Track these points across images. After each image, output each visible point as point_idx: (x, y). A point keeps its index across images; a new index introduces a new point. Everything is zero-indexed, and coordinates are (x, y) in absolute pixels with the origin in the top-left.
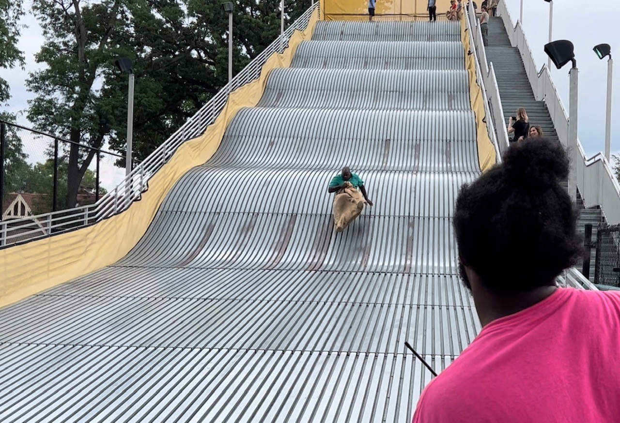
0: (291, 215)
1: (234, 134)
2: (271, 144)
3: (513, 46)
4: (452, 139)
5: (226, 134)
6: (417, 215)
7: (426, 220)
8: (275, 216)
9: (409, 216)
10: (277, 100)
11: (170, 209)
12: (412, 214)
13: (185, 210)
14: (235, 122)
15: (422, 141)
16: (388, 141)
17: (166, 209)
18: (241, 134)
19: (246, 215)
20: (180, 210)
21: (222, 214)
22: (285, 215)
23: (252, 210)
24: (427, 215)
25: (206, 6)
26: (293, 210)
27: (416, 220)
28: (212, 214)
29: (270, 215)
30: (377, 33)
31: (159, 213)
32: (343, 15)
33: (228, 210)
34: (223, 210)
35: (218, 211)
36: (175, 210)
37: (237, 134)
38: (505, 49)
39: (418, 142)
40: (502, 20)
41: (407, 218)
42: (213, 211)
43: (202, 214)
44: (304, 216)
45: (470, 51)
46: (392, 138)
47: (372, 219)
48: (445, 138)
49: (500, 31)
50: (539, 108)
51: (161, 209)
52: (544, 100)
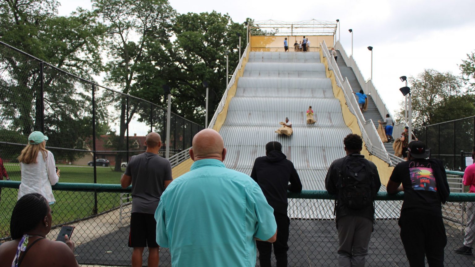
6: (326, 146)
7: (330, 148)
9: (322, 147)
15: (318, 113)
19: (252, 146)
21: (242, 146)
24: (330, 146)
27: (326, 148)
28: (238, 146)
33: (244, 145)
35: (240, 145)
43: (234, 146)
52: (370, 94)
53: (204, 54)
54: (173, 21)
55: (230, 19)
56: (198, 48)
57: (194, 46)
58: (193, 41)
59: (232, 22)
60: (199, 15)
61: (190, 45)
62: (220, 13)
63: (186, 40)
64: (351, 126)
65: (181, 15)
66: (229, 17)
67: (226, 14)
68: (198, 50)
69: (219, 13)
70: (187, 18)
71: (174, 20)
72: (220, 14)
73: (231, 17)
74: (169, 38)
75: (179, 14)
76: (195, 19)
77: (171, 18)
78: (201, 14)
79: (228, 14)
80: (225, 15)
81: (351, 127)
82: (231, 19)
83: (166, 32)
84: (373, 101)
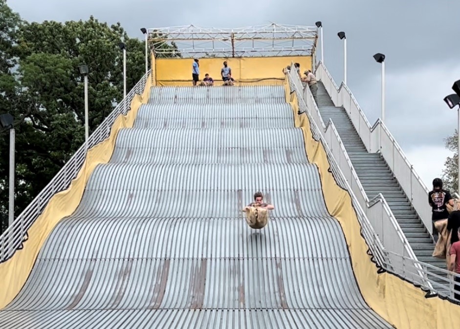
0: (164, 259)
1: (94, 188)
2: (131, 196)
3: (336, 106)
4: (299, 188)
5: (87, 188)
6: (283, 256)
7: (292, 261)
8: (149, 261)
9: (276, 258)
10: (127, 157)
11: (48, 257)
12: (278, 256)
13: (62, 257)
14: (94, 177)
15: (271, 191)
16: (240, 191)
17: (44, 257)
18: (101, 188)
19: (121, 261)
20: (57, 257)
21: (98, 260)
22: (158, 260)
23: (127, 256)
24: (292, 256)
25: (42, 75)
26: (166, 255)
27: (283, 261)
28: (89, 261)
29: (144, 260)
30: (208, 97)
31: (38, 260)
32: (173, 81)
33: (104, 257)
34: (99, 256)
35: (94, 257)
36: (53, 257)
37: (97, 188)
38: (331, 109)
39: (268, 192)
40: (322, 83)
41: (274, 260)
42: (90, 257)
43: (79, 261)
44: (177, 260)
45: (299, 112)
46: (244, 188)
47: (241, 261)
48: (292, 188)
49: (322, 94)
50: (376, 159)
51: (39, 257)
52: (379, 152)
53: (73, 97)
54: (12, 35)
55: (123, 34)
56: (61, 85)
57: (52, 82)
58: (49, 71)
59: (126, 39)
60: (63, 24)
61: (44, 80)
62: (106, 23)
63: (36, 69)
64: (339, 213)
65: (30, 24)
66: (122, 30)
67: (116, 25)
68: (62, 89)
69: (103, 23)
70: (40, 29)
71: (16, 34)
72: (104, 25)
73: (125, 30)
74: (9, 69)
75: (26, 23)
76: (55, 31)
77: (10, 30)
78: (67, 23)
79: (119, 24)
80: (113, 27)
81: (339, 216)
82: (125, 34)
83: (3, 58)
84: (387, 165)
